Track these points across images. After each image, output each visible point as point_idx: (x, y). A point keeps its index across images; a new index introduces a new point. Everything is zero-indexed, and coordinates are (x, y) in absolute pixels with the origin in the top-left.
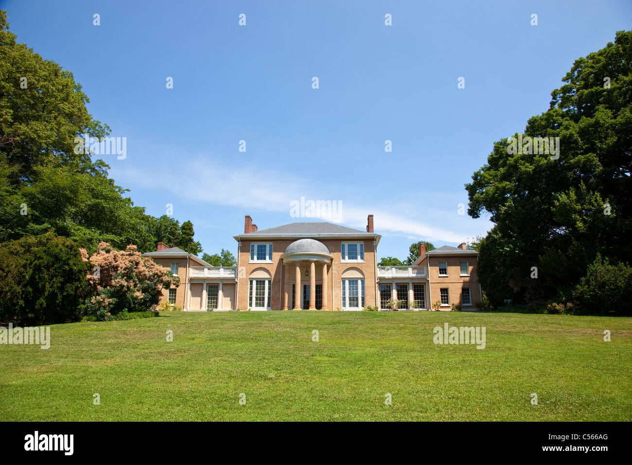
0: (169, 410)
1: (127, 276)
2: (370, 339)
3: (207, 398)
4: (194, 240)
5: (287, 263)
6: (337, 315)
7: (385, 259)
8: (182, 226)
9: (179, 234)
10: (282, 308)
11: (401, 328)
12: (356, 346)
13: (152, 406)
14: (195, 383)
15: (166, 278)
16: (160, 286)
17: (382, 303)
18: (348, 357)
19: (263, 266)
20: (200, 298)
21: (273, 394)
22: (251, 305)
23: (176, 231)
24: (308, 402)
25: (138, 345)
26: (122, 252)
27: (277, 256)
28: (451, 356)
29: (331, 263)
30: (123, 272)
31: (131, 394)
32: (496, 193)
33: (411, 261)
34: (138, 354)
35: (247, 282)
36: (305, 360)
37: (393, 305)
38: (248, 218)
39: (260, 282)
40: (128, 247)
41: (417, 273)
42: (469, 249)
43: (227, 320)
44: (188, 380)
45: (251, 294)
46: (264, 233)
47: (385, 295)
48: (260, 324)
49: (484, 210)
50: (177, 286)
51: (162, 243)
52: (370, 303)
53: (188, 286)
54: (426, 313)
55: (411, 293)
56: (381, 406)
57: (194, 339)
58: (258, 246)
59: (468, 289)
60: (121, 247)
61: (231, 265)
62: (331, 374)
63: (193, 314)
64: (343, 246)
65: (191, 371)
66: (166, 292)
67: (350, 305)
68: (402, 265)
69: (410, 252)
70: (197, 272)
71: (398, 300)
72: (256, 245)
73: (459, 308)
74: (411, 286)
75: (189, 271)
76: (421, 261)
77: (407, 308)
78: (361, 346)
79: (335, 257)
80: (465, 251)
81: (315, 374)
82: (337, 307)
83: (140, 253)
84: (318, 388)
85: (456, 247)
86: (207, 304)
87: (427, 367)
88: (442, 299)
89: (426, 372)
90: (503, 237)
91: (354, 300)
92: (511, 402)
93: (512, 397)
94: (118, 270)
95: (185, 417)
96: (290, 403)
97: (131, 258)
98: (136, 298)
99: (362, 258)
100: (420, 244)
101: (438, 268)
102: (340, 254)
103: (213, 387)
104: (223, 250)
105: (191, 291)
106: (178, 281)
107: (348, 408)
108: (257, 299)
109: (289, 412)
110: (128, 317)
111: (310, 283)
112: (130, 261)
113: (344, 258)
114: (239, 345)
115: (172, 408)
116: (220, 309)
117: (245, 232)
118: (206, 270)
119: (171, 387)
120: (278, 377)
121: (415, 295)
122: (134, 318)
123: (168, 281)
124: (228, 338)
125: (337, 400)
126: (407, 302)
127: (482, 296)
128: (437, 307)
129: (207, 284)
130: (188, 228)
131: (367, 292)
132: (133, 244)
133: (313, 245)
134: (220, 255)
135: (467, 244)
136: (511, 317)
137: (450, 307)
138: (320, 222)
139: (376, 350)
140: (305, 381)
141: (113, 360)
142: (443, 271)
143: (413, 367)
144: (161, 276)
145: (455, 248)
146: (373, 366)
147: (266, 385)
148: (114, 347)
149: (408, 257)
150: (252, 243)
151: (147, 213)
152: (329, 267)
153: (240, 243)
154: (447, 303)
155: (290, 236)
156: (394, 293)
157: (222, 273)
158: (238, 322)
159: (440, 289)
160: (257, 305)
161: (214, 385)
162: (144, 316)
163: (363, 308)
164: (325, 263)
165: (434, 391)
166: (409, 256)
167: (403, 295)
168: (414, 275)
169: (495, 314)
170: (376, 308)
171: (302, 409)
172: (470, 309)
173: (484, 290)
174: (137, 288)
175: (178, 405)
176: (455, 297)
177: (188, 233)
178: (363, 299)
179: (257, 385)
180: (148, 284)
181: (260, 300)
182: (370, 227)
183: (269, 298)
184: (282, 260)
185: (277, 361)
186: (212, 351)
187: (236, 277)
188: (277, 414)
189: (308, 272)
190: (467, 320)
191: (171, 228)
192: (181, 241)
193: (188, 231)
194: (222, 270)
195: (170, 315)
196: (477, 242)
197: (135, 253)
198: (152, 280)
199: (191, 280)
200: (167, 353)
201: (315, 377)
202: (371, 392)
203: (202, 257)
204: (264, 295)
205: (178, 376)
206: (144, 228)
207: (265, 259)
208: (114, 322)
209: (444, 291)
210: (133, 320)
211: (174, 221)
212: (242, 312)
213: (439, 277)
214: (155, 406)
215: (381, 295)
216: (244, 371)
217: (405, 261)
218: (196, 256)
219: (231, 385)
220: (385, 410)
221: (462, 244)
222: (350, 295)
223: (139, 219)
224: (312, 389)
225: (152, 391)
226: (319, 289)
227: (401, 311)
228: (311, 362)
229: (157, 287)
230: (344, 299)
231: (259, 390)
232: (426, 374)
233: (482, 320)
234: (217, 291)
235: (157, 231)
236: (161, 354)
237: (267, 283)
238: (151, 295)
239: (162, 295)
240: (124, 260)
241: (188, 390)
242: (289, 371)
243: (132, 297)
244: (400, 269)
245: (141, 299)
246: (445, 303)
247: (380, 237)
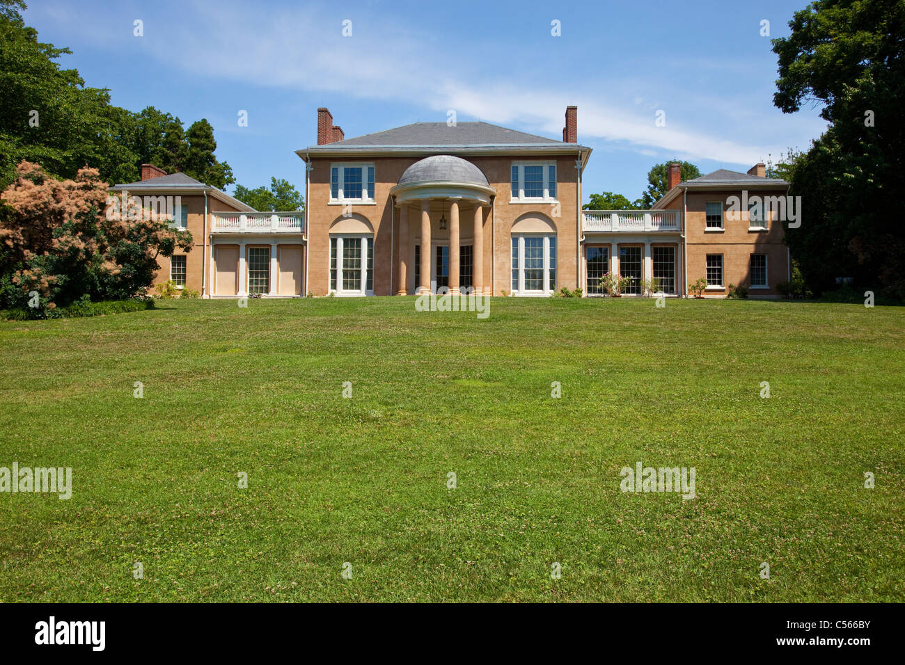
0: (185, 477)
1: (83, 231)
2: (565, 348)
3: (255, 455)
4: (217, 159)
5: (403, 205)
6: (502, 303)
7: (598, 195)
8: (190, 130)
9: (186, 146)
10: (396, 291)
11: (626, 330)
12: (538, 361)
13: (150, 470)
14: (231, 429)
15: (163, 235)
16: (153, 251)
17: (589, 282)
18: (523, 381)
19: (357, 210)
20: (234, 273)
21: (380, 446)
22: (334, 286)
23: (177, 141)
24: (445, 460)
25: (116, 362)
26: (68, 182)
27: (384, 190)
28: (720, 382)
29: (492, 203)
30: (75, 221)
31: (108, 452)
32: (838, 57)
33: (651, 201)
34: (118, 379)
35: (326, 241)
36: (440, 386)
37: (611, 285)
38: (324, 113)
39: (352, 242)
40: (80, 171)
41: (661, 225)
42: (771, 177)
43: (289, 315)
44: (218, 424)
45: (334, 264)
46: (357, 144)
47: (597, 267)
48: (352, 320)
49: (810, 95)
50: (187, 250)
51: (151, 164)
52: (567, 281)
53: (209, 251)
54: (675, 302)
55: (648, 264)
56: (582, 469)
57: (225, 350)
58: (346, 170)
59: (763, 257)
60: (66, 172)
61: (294, 208)
62: (489, 411)
63: (221, 304)
64: (516, 169)
65: (224, 407)
66: (165, 262)
67: (528, 286)
68: (631, 208)
69: (648, 183)
70: (226, 222)
71: (620, 277)
72: (341, 168)
73: (742, 292)
74: (648, 249)
75: (209, 220)
76: (669, 201)
77: (639, 292)
78: (547, 362)
79: (499, 192)
80: (762, 179)
81: (459, 411)
82: (502, 289)
83: (107, 185)
84: (464, 437)
85: (745, 172)
86: (248, 286)
87: (673, 400)
88: (709, 276)
89: (671, 410)
90: (844, 151)
91: (534, 277)
92: (835, 467)
93: (836, 457)
94: (63, 218)
95: (215, 490)
96: (413, 463)
97: (89, 194)
98: (106, 274)
99: (552, 194)
100: (670, 165)
101: (704, 215)
102: (509, 185)
103: (267, 436)
104: (274, 180)
105: (215, 260)
106: (189, 240)
107: (520, 471)
108: (345, 274)
109: (410, 478)
110: (92, 311)
111: (449, 244)
112: (86, 201)
113: (516, 194)
114: (313, 359)
115: (190, 474)
116: (273, 293)
117: (319, 143)
118: (243, 218)
119: (185, 437)
120: (389, 417)
121: (655, 267)
122: (105, 313)
123: (169, 240)
124: (292, 348)
125: (500, 457)
126: (638, 282)
127: (792, 271)
128: (697, 291)
129: (247, 246)
130: (202, 133)
131: (560, 261)
132: (91, 166)
133: (455, 169)
134: (270, 190)
135: (767, 166)
136: (849, 311)
137: (723, 291)
138: (469, 121)
139: (575, 369)
140: (439, 424)
141: (67, 390)
142: (714, 220)
143: (647, 400)
144: (155, 231)
145: (741, 175)
146: (569, 398)
147: (365, 430)
148: (68, 367)
149: (645, 193)
150: (333, 165)
151: (114, 103)
152: (487, 210)
153: (310, 164)
154: (720, 283)
155: (409, 150)
156: (615, 263)
157: (277, 225)
158: (310, 318)
159: (705, 257)
160: (346, 286)
161: (268, 431)
162: (123, 308)
163: (552, 291)
164: (480, 204)
165: (685, 444)
166: (647, 190)
167: (631, 266)
168: (656, 228)
169: (815, 305)
170: (579, 292)
171: (435, 472)
172: (764, 296)
173: (795, 259)
174: (105, 255)
175: (202, 469)
176: (736, 271)
177: (203, 145)
178: (553, 275)
179: (350, 431)
180: (128, 246)
181: (352, 276)
182: (569, 131)
183: (369, 272)
184: (394, 197)
185: (387, 388)
186: (261, 371)
187: (304, 231)
188: (387, 481)
189: (445, 221)
190: (755, 316)
191: (167, 136)
192: (190, 160)
193: (203, 141)
194: (275, 218)
195: (177, 307)
196: (789, 162)
197: (95, 184)
198: (135, 239)
199: (215, 238)
200: (174, 376)
201: (458, 417)
202: (563, 443)
203: (234, 194)
204: (359, 265)
205: (197, 417)
206: (110, 134)
207: (360, 196)
208: (65, 320)
209: (715, 261)
210: (103, 315)
211: (171, 119)
212: (317, 300)
213: (706, 232)
214: (157, 471)
215: (589, 266)
216: (324, 406)
217: (638, 201)
218: (221, 191)
219: (300, 431)
220: (590, 476)
221: (756, 167)
222: (526, 266)
223: (99, 115)
224: (452, 437)
225: (149, 444)
226: (467, 254)
227: (626, 298)
228: (452, 389)
229: (147, 252)
230: (516, 274)
231: (353, 440)
232: (671, 413)
233: (788, 316)
234: (268, 260)
235: (138, 141)
236: (163, 377)
237: (364, 242)
238: (136, 267)
239: (157, 267)
240: (73, 198)
241: (219, 442)
242: (409, 406)
243: (97, 271)
244: (628, 216)
245: (116, 275)
246: (714, 283)
247: (589, 151)
